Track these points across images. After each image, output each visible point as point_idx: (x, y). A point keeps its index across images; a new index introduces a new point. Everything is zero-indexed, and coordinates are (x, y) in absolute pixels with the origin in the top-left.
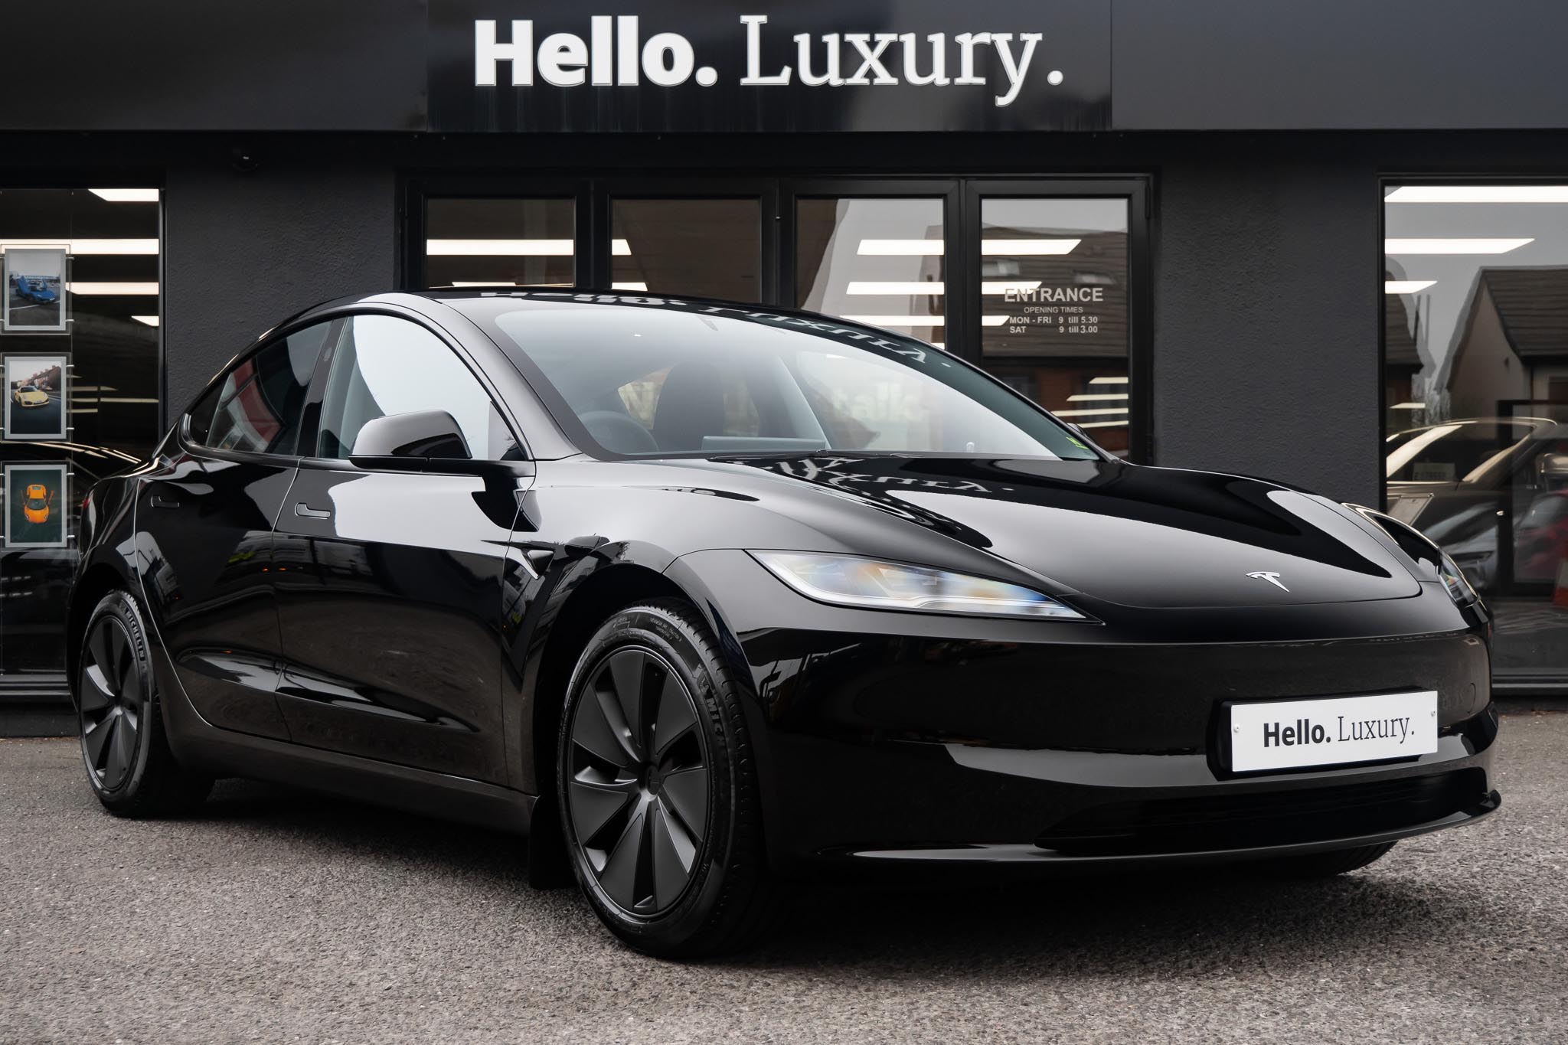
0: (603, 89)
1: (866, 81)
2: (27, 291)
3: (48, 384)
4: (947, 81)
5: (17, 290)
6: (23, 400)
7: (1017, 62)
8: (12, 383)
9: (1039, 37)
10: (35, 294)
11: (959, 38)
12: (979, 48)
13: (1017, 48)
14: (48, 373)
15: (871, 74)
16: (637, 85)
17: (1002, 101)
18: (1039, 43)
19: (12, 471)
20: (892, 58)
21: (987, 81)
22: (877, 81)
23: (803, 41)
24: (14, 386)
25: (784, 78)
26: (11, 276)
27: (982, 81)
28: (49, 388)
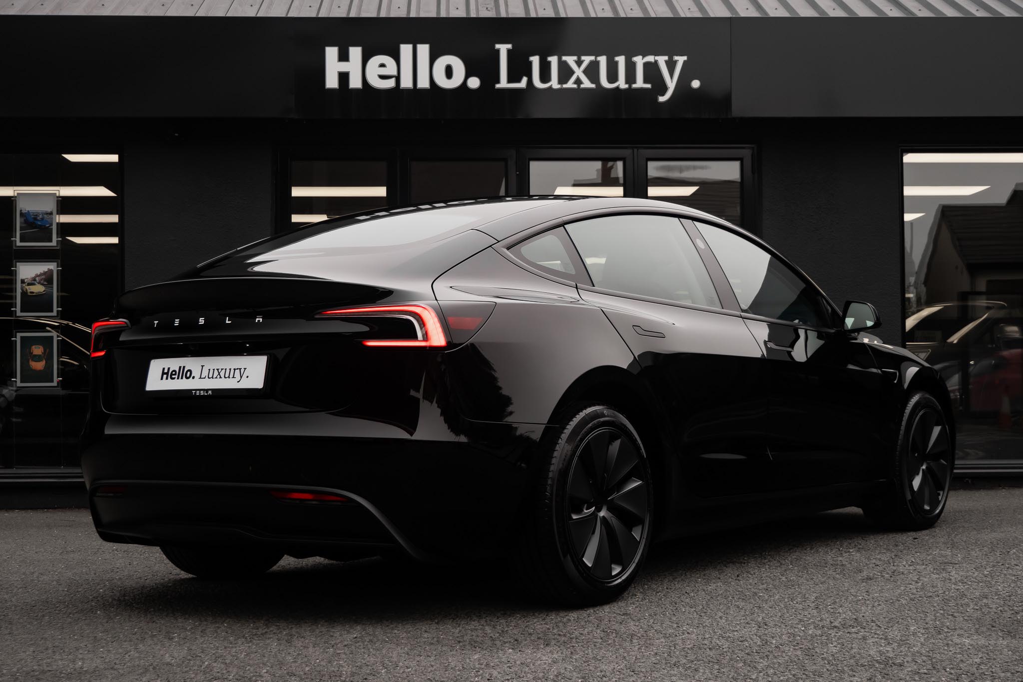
0: (407, 90)
1: (575, 86)
2: (31, 220)
3: (45, 280)
4: (627, 86)
5: (24, 220)
6: (29, 291)
7: (671, 74)
8: (21, 280)
9: (685, 58)
10: (36, 222)
11: (635, 59)
12: (646, 65)
13: (671, 65)
14: (45, 273)
15: (578, 81)
16: (429, 88)
17: (662, 99)
18: (685, 62)
19: (21, 337)
20: (592, 72)
21: (652, 86)
22: (582, 86)
23: (535, 60)
24: (23, 281)
25: (523, 84)
26: (21, 211)
27: (649, 86)
28: (45, 283)
